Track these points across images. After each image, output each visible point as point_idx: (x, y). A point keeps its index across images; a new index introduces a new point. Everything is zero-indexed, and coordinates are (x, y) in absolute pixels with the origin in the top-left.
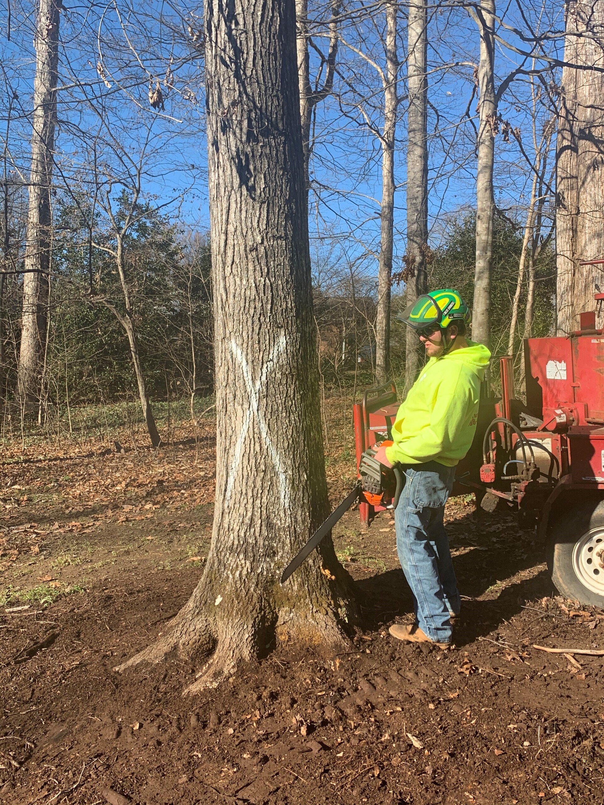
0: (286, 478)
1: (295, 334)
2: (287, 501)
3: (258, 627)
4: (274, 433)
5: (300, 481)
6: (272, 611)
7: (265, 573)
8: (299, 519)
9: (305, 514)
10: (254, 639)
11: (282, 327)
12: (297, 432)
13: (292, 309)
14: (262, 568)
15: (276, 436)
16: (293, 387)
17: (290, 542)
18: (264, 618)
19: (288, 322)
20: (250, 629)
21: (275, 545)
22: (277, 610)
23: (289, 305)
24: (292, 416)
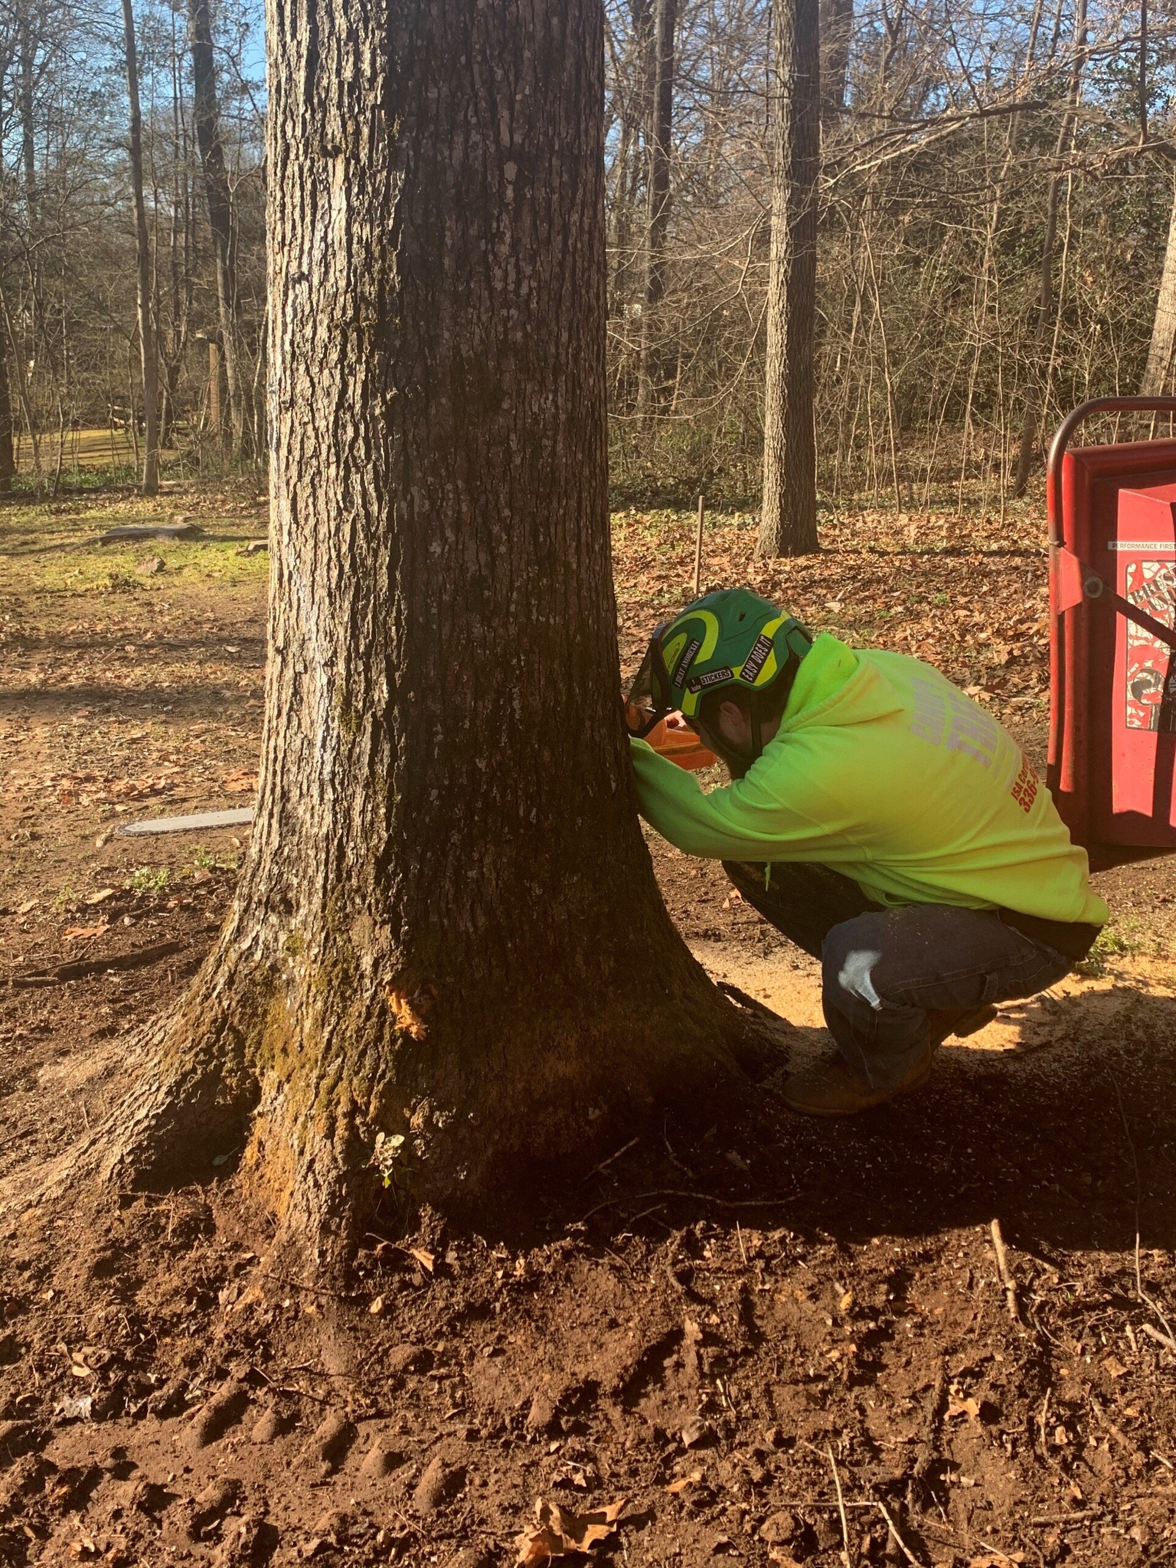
0: (331, 683)
1: (382, 177)
2: (329, 757)
3: (187, 1100)
4: (307, 532)
5: (369, 703)
6: (244, 1070)
7: (258, 956)
8: (357, 820)
9: (374, 811)
10: (157, 1127)
11: (337, 150)
12: (370, 537)
13: (372, 80)
14: (256, 939)
15: (311, 542)
16: (362, 376)
17: (324, 887)
18: (212, 1081)
19: (358, 132)
20: (161, 1096)
21: (295, 881)
22: (258, 1071)
23: (366, 67)
24: (355, 478)
